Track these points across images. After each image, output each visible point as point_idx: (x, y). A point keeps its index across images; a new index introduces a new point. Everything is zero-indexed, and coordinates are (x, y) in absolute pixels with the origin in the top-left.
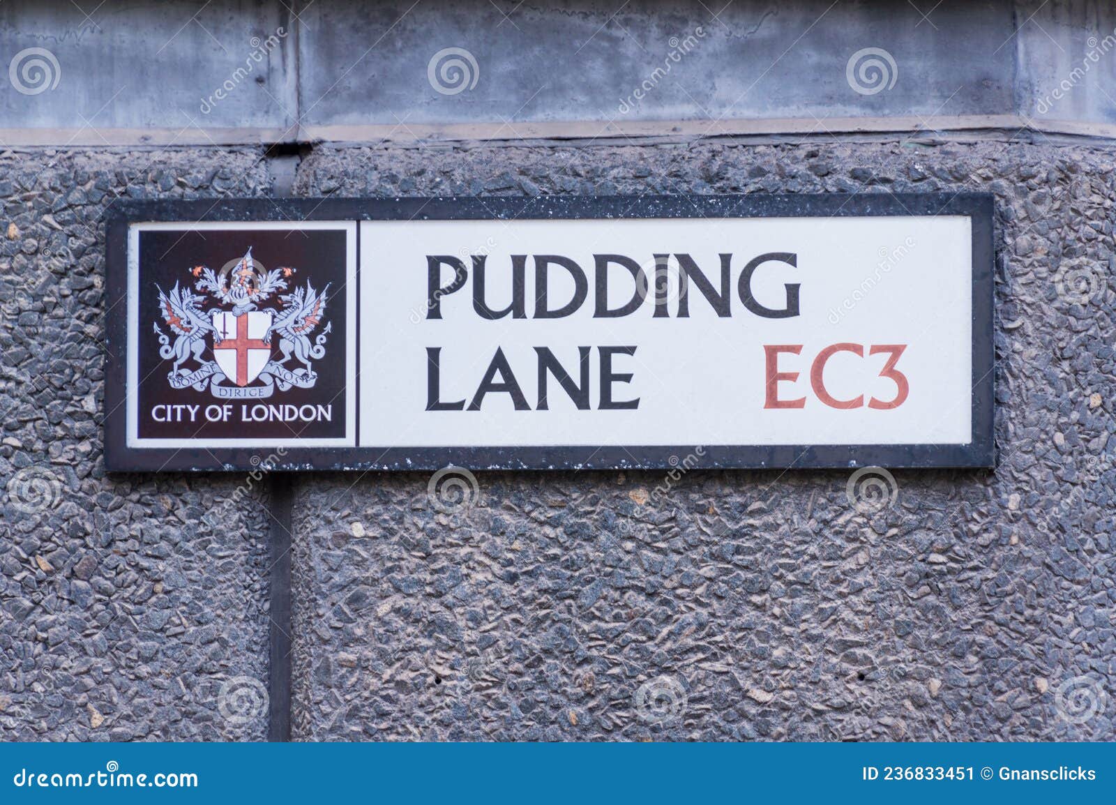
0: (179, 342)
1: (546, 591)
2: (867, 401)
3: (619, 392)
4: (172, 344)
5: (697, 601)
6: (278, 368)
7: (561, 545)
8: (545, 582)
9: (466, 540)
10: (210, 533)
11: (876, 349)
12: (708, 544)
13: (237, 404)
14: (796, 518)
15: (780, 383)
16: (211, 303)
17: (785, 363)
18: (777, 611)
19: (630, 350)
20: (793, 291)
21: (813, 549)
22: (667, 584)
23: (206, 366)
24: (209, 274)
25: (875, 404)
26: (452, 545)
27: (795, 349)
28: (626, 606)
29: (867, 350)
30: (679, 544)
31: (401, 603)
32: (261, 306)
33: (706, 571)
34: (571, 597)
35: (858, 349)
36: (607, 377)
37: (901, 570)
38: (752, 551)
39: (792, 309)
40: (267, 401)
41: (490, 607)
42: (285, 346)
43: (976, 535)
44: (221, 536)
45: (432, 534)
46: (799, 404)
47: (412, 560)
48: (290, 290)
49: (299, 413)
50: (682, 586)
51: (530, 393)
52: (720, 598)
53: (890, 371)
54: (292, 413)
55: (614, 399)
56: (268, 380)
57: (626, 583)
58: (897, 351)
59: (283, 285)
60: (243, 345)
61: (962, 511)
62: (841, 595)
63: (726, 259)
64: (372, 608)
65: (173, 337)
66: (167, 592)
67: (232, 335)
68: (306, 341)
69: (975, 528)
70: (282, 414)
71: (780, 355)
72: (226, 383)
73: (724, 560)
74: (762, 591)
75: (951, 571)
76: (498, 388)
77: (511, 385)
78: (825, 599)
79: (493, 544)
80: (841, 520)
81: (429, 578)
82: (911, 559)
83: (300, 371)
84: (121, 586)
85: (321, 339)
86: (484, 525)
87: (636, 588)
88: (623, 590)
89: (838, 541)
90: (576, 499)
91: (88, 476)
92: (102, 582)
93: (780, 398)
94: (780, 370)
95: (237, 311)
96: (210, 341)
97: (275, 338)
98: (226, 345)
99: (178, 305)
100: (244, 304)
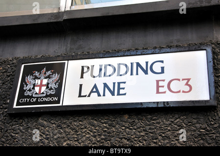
1: (103, 139)
2: (181, 91)
3: (122, 92)
4: (26, 87)
5: (140, 141)
6: (48, 90)
7: (107, 128)
8: (103, 137)
9: (85, 127)
10: (29, 128)
11: (183, 80)
12: (142, 127)
13: (38, 98)
14: (164, 121)
15: (160, 88)
16: (36, 78)
17: (161, 84)
18: (160, 144)
19: (125, 83)
20: (163, 68)
21: (169, 128)
22: (132, 137)
23: (33, 90)
24: (36, 72)
25: (183, 92)
26: (82, 129)
27: (164, 81)
28: (122, 142)
29: (181, 80)
30: (135, 127)
31: (69, 142)
32: (46, 78)
33: (142, 134)
34: (109, 140)
35: (179, 80)
36: (119, 89)
37: (193, 133)
38: (153, 129)
39: (163, 72)
40: (44, 97)
41: (89, 143)
42: (50, 86)
43: (213, 125)
44: (31, 128)
45: (78, 126)
46: (165, 92)
47: (72, 132)
48: (52, 74)
49: (51, 99)
50: (136, 138)
51: (101, 93)
52: (145, 140)
53: (187, 84)
54: (49, 99)
55: (120, 93)
56: (45, 92)
57: (122, 137)
58: (189, 80)
59: (51, 73)
60: (41, 86)
61: (209, 119)
62: (177, 140)
63: (147, 63)
64: (62, 144)
65: (27, 85)
66: (17, 141)
67: (39, 84)
68: (54, 84)
69: (213, 123)
70: (47, 100)
71: (160, 82)
72: (36, 94)
73: (147, 131)
74: (156, 139)
75: (207, 134)
76: (95, 92)
77: (97, 91)
78: (173, 141)
79: (91, 128)
80: (176, 121)
81: (76, 136)
82: (195, 131)
83: (52, 90)
84: (8, 140)
85: (58, 84)
86: (90, 124)
87: (124, 138)
88: (121, 139)
89: (175, 126)
90: (111, 117)
91: (5, 116)
92: (3, 139)
93: (160, 91)
94: (160, 85)
95: (41, 79)
96: (34, 85)
97: (48, 84)
98: (38, 86)
99: (29, 79)
100: (43, 78)
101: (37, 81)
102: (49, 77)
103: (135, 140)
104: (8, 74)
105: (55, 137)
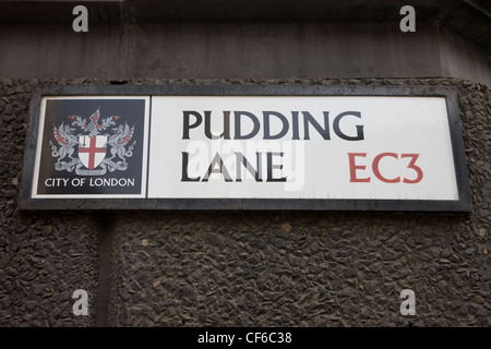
0: (61, 149)
1: (240, 274)
2: (402, 180)
4: (58, 150)
5: (319, 281)
6: (109, 161)
7: (248, 251)
8: (239, 270)
9: (200, 248)
10: (70, 244)
11: (403, 156)
12: (323, 251)
13: (88, 177)
14: (368, 239)
15: (357, 171)
16: (78, 131)
17: (359, 161)
18: (362, 287)
20: (360, 129)
21: (378, 255)
22: (303, 271)
23: (74, 160)
24: (79, 119)
25: (406, 181)
26: (192, 251)
27: (364, 155)
28: (282, 283)
29: (399, 156)
30: (308, 251)
31: (165, 280)
32: (102, 133)
33: (322, 265)
34: (253, 278)
35: (395, 156)
37: (426, 266)
38: (345, 255)
39: (360, 137)
40: (102, 177)
41: (211, 283)
42: (113, 151)
43: (464, 249)
44: (75, 244)
45: (183, 245)
46: (368, 180)
47: (171, 259)
48: (117, 126)
49: (118, 182)
50: (311, 273)
52: (331, 279)
53: (412, 165)
54: (115, 182)
56: (104, 166)
57: (281, 270)
58: (415, 157)
59: (114, 123)
60: (93, 150)
61: (455, 237)
62: (395, 279)
63: (326, 114)
64: (150, 282)
65: (59, 147)
66: (45, 275)
67: (88, 146)
68: (124, 149)
69: (464, 246)
70: (109, 183)
71: (356, 157)
72: (83, 168)
73: (332, 259)
74: (353, 276)
75: (453, 268)
78: (387, 281)
79: (213, 250)
80: (391, 240)
81: (180, 268)
82: (429, 261)
83: (120, 163)
84: (22, 271)
85: (131, 148)
86: (209, 240)
87: (287, 273)
88: (280, 274)
89: (391, 250)
90: (255, 228)
91: (11, 216)
92: (12, 269)
93: (358, 177)
94: (356, 164)
95: (91, 135)
96: (77, 148)
97: (109, 147)
98: (85, 150)
99: (62, 132)
100: (94, 132)
101: (81, 138)
102: (109, 132)
103: (309, 278)
104: (8, 118)
105: (134, 267)
